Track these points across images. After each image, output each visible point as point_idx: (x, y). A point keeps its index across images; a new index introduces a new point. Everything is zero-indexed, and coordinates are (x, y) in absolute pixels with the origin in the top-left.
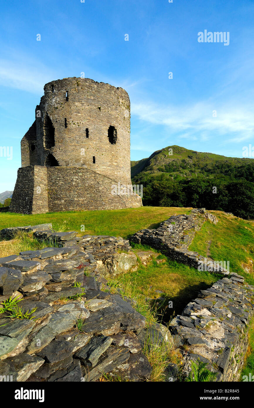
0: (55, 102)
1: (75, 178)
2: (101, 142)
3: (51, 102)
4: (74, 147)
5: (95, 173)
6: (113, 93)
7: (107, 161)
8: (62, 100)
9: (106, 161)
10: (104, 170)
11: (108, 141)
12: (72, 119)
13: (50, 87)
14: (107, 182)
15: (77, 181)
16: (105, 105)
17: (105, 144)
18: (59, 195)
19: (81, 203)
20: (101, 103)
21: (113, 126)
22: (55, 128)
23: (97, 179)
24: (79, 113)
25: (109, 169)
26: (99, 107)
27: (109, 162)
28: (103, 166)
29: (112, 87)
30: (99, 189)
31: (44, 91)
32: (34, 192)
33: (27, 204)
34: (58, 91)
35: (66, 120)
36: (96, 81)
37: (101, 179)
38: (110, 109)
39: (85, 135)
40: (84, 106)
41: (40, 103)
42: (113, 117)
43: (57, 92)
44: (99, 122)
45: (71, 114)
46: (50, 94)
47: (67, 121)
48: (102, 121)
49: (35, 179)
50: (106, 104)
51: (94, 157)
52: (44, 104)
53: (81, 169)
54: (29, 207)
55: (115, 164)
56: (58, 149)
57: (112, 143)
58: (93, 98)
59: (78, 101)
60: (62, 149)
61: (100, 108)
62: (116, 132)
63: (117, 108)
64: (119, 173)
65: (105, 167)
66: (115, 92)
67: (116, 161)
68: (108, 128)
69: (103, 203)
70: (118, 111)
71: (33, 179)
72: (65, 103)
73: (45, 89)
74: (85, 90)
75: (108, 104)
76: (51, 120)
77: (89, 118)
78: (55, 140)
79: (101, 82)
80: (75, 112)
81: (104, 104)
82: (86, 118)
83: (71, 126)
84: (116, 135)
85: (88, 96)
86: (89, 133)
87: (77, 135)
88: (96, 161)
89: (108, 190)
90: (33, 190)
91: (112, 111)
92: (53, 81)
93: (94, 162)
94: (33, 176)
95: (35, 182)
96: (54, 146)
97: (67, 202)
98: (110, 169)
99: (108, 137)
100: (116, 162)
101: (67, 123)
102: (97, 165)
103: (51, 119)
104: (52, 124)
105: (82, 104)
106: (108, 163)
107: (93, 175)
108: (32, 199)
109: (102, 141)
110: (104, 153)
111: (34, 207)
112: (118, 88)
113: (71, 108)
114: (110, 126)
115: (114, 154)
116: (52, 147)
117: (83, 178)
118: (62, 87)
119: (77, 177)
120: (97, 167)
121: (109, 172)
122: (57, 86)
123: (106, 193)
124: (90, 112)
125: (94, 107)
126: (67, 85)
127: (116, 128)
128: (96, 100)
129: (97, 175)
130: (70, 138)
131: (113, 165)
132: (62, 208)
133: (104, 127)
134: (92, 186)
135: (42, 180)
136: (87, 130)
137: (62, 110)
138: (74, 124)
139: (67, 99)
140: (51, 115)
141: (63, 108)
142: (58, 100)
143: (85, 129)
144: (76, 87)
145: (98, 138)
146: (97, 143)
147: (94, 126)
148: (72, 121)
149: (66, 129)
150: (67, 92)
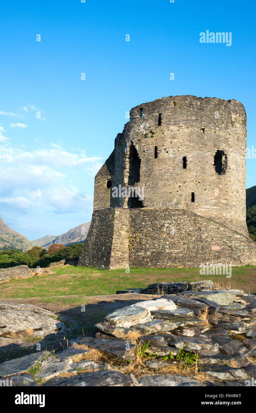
0: (144, 128)
1: (166, 222)
2: (204, 172)
3: (138, 129)
4: (166, 182)
5: (195, 215)
6: (223, 108)
7: (213, 198)
8: (152, 125)
9: (211, 198)
10: (207, 210)
11: (213, 171)
12: (164, 147)
13: (138, 111)
14: (212, 228)
15: (170, 226)
16: (210, 125)
17: (209, 176)
18: (144, 245)
19: (175, 257)
20: (205, 123)
21: (222, 150)
22: (141, 160)
23: (198, 223)
24: (174, 138)
25: (215, 209)
26: (203, 128)
27: (215, 199)
28: (206, 204)
29: (221, 102)
30: (201, 238)
32: (113, 241)
33: (103, 256)
34: (149, 115)
35: (156, 148)
36: (198, 97)
37: (204, 224)
38: (217, 129)
39: (181, 165)
40: (182, 129)
41: (124, 131)
42: (221, 139)
43: (147, 117)
44: (203, 147)
45: (164, 141)
46: (137, 120)
47: (158, 150)
48: (206, 145)
49: (115, 224)
50: (213, 124)
51: (193, 194)
52: (129, 131)
53: (176, 210)
54: (106, 260)
55: (225, 202)
56: (144, 185)
57: (220, 174)
58: (195, 118)
59: (174, 124)
60: (149, 185)
61: (203, 130)
62: (226, 158)
63: (228, 126)
64: (229, 215)
65: (208, 207)
66: (225, 106)
67: (225, 197)
68: (215, 154)
69: (207, 258)
70: (229, 131)
71: (113, 224)
72: (157, 127)
73: (131, 114)
74: (185, 110)
75: (215, 123)
76: (137, 150)
77: (188, 143)
78: (141, 174)
79: (206, 98)
80: (170, 138)
82: (183, 144)
83: (162, 154)
84: (226, 162)
85: (187, 116)
86: (187, 163)
87: (171, 166)
88: (195, 198)
89: (214, 239)
90: (112, 239)
91: (221, 132)
92: (141, 104)
93: (193, 200)
94: (113, 220)
95: (115, 227)
96: (139, 181)
97: (155, 254)
98: (217, 209)
99: (214, 165)
100: (225, 199)
101: (158, 152)
102: (197, 204)
103: (137, 148)
104: (138, 154)
105: (179, 127)
106: (213, 201)
107: (193, 218)
108: (110, 249)
109: (206, 171)
110: (207, 187)
111: (112, 259)
112: (229, 101)
113: (164, 133)
114: (218, 151)
115: (223, 188)
116: (136, 183)
117: (179, 222)
118: (154, 109)
119: (170, 222)
120: (197, 206)
121: (215, 213)
122: (147, 109)
123: (211, 242)
124: (190, 136)
125: (195, 129)
126: (160, 106)
127: (225, 153)
128: (199, 120)
129: (199, 219)
130: (161, 170)
131: (220, 203)
132: (147, 262)
133: (209, 153)
134: (190, 233)
135: (124, 225)
136: (185, 159)
137: (152, 137)
138: (167, 152)
139: (160, 123)
140: (136, 144)
141: (153, 133)
142: (148, 125)
143: (182, 158)
144: (172, 108)
145: (199, 168)
146: (198, 174)
147: (195, 153)
148: (165, 149)
149: (155, 160)
150: (160, 115)
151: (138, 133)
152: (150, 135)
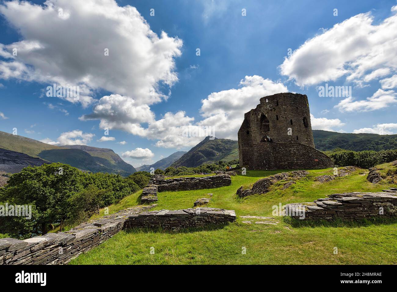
0: (269, 107)
1: (292, 149)
2: (300, 127)
3: (266, 107)
8: (274, 105)
9: (304, 138)
11: (304, 127)
14: (313, 151)
17: (302, 128)
20: (297, 105)
22: (269, 121)
23: (306, 149)
24: (286, 111)
25: (306, 143)
26: (297, 107)
27: (306, 139)
30: (309, 156)
31: (260, 102)
35: (277, 116)
38: (302, 107)
39: (290, 123)
41: (257, 108)
42: (304, 112)
43: (270, 102)
45: (281, 113)
46: (265, 103)
48: (299, 115)
51: (297, 136)
52: (260, 108)
56: (272, 133)
58: (293, 103)
59: (285, 105)
60: (275, 133)
62: (307, 120)
63: (306, 106)
66: (304, 97)
67: (309, 138)
68: (303, 119)
70: (306, 108)
72: (277, 107)
74: (289, 99)
75: (301, 105)
77: (292, 114)
78: (270, 128)
79: (296, 94)
80: (283, 111)
81: (299, 105)
82: (290, 114)
83: (281, 119)
84: (307, 122)
85: (290, 102)
86: (293, 122)
87: (286, 124)
89: (315, 156)
91: (304, 109)
92: (266, 96)
93: (297, 139)
96: (270, 131)
99: (303, 124)
102: (299, 141)
103: (267, 116)
104: (267, 119)
105: (287, 106)
108: (270, 161)
110: (302, 133)
113: (280, 109)
115: (308, 134)
116: (268, 132)
117: (298, 148)
118: (274, 99)
123: (314, 158)
124: (292, 110)
125: (294, 107)
126: (277, 97)
127: (307, 118)
128: (295, 103)
129: (306, 147)
131: (309, 140)
133: (301, 118)
134: (304, 153)
136: (291, 120)
137: (275, 111)
138: (283, 118)
139: (278, 105)
140: (266, 114)
141: (275, 109)
142: (271, 105)
143: (290, 120)
144: (283, 98)
145: (298, 125)
146: (298, 127)
147: (296, 118)
148: (282, 116)
149: (277, 121)
150: (277, 101)
151: (266, 109)
152: (273, 110)
